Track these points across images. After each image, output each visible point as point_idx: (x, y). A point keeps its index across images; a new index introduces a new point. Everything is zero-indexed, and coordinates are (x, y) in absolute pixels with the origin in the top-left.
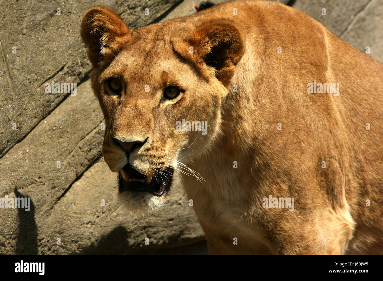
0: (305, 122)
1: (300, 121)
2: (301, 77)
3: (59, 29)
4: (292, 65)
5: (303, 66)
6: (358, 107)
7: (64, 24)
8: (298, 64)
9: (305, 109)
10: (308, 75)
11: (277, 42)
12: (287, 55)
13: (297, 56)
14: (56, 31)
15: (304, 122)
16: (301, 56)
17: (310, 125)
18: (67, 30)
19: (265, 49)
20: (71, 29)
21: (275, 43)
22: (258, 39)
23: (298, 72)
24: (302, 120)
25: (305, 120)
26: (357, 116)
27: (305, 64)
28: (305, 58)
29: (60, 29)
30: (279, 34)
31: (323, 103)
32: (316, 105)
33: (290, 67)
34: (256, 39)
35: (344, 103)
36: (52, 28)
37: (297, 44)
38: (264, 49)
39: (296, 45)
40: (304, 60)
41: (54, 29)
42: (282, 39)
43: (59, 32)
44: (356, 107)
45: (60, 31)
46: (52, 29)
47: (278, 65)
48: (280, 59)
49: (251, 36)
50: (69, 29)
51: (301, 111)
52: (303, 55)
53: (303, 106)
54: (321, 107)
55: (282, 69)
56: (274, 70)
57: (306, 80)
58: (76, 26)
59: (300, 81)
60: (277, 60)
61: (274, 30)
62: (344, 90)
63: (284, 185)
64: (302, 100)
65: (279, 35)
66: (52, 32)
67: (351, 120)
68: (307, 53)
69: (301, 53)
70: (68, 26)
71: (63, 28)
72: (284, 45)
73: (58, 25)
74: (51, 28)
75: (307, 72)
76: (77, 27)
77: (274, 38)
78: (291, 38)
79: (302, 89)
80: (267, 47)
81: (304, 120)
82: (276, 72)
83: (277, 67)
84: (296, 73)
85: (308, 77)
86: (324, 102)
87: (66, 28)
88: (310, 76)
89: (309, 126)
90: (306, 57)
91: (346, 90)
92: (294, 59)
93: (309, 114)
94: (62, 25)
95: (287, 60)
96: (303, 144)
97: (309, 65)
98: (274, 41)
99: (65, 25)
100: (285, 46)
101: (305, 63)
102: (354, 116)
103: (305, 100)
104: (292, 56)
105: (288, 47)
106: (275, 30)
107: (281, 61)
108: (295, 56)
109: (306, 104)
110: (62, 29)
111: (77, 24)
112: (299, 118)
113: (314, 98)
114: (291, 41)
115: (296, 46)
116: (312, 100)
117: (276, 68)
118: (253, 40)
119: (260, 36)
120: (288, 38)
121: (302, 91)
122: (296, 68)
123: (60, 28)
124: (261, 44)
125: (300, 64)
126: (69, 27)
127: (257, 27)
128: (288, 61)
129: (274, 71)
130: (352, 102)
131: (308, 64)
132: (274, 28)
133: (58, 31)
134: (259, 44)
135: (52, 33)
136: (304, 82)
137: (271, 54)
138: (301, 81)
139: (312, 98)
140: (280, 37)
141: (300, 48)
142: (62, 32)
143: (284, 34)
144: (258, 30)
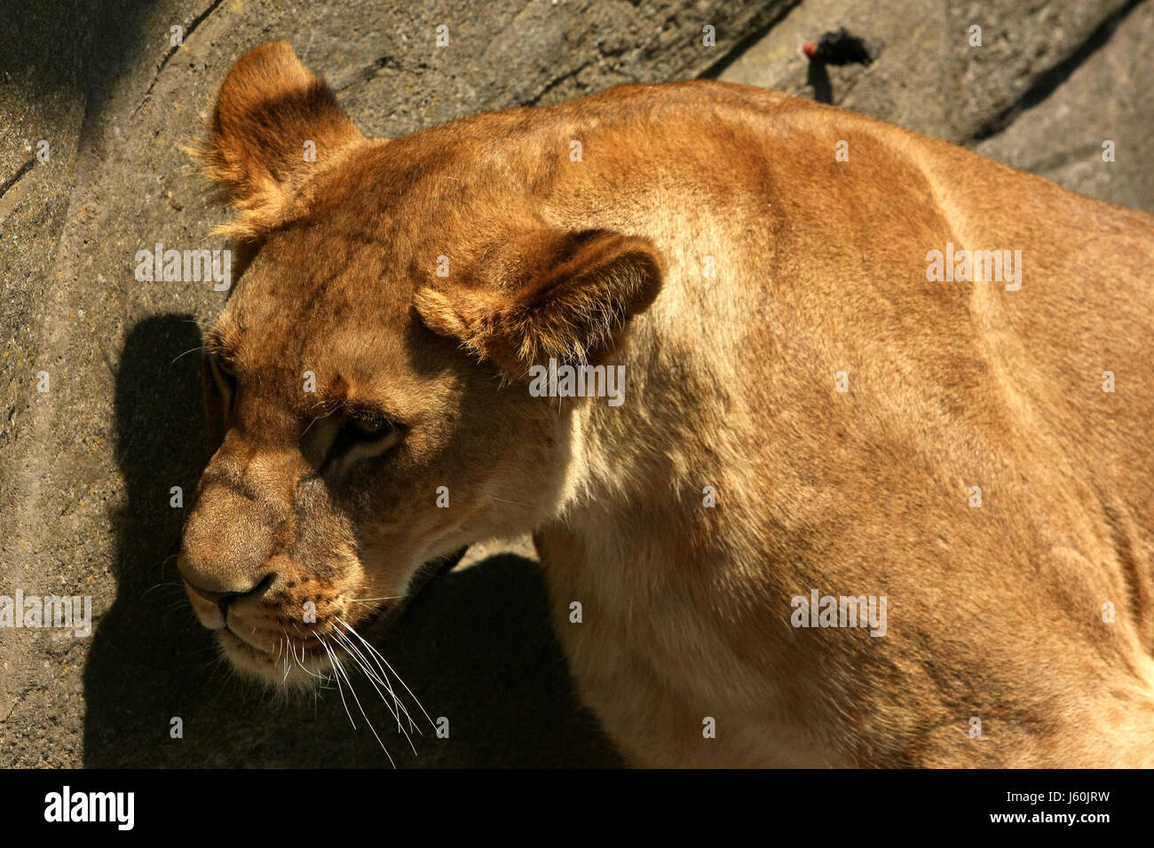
0: (935, 480)
1: (919, 482)
2: (901, 343)
3: (390, 114)
4: (867, 310)
5: (905, 306)
6: (1076, 358)
7: (407, 100)
8: (887, 303)
9: (930, 440)
10: (923, 331)
11: (809, 241)
12: (847, 278)
13: (879, 277)
14: (381, 122)
15: (931, 482)
16: (890, 275)
17: (955, 486)
18: (415, 117)
19: (776, 259)
20: (426, 116)
21: (806, 244)
22: (753, 227)
23: (892, 328)
24: (926, 476)
25: (936, 476)
26: (1080, 386)
27: (909, 299)
28: (904, 278)
29: (393, 116)
30: (812, 218)
31: (983, 404)
32: (962, 417)
33: (860, 315)
34: (747, 225)
35: (1038, 362)
36: (372, 111)
37: (873, 240)
38: (772, 259)
39: (871, 243)
40: (903, 286)
41: (375, 116)
42: (823, 233)
43: (390, 123)
44: (1070, 359)
45: (394, 121)
46: (371, 115)
47: (822, 311)
48: (827, 291)
49: (730, 214)
50: (423, 114)
51: (918, 450)
52: (898, 271)
53: (924, 431)
54: (979, 419)
55: (839, 323)
56: (812, 324)
57: (920, 349)
58: (443, 105)
59: (900, 357)
60: (817, 294)
61: (795, 205)
62: (1028, 322)
63: (908, 663)
64: (916, 413)
65: (813, 222)
66: (371, 125)
67: (1068, 402)
68: (906, 262)
69: (889, 266)
70: (418, 108)
71: (405, 112)
72: (831, 248)
73: (389, 104)
74: (367, 112)
75: (918, 321)
76: (447, 110)
77: (800, 231)
78: (849, 226)
79: (911, 379)
80: (783, 255)
81: (931, 474)
82: (820, 330)
83: (821, 316)
84: (885, 333)
85: (926, 335)
86: (983, 399)
87: (413, 113)
88: (929, 332)
89: (951, 489)
90: (907, 276)
91: (1034, 319)
92: (871, 287)
93: (944, 454)
94: (400, 104)
95: (848, 294)
96: (942, 545)
97: (920, 298)
98: (800, 239)
99: (410, 104)
100: (835, 250)
101: (908, 296)
102: (1073, 388)
103: (927, 414)
104: (866, 280)
105: (845, 254)
106: (799, 207)
107: (831, 298)
108: (874, 279)
109: (930, 424)
110: (399, 115)
111: (447, 100)
112: (914, 473)
113: (954, 401)
114: (852, 234)
115: (870, 246)
116: (947, 409)
117: (817, 319)
118: (738, 229)
119: (761, 220)
120: (840, 225)
121: (910, 385)
122: (880, 316)
123: (394, 112)
124: (763, 243)
125: (895, 302)
126: (421, 109)
127: (751, 191)
128: (855, 297)
129: (812, 329)
130: (1055, 350)
131: (916, 298)
132: (795, 200)
133: (389, 121)
134: (754, 240)
135: (369, 129)
136: (915, 355)
137: (798, 276)
138: (905, 353)
139: (946, 401)
140: (817, 226)
141: (881, 252)
142: (401, 123)
143: (827, 215)
144: (754, 200)
